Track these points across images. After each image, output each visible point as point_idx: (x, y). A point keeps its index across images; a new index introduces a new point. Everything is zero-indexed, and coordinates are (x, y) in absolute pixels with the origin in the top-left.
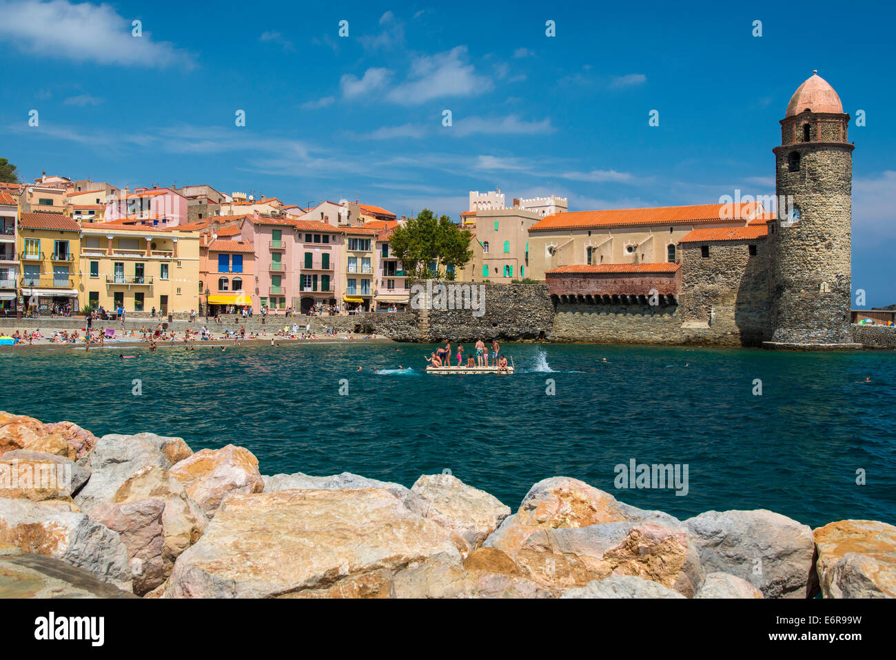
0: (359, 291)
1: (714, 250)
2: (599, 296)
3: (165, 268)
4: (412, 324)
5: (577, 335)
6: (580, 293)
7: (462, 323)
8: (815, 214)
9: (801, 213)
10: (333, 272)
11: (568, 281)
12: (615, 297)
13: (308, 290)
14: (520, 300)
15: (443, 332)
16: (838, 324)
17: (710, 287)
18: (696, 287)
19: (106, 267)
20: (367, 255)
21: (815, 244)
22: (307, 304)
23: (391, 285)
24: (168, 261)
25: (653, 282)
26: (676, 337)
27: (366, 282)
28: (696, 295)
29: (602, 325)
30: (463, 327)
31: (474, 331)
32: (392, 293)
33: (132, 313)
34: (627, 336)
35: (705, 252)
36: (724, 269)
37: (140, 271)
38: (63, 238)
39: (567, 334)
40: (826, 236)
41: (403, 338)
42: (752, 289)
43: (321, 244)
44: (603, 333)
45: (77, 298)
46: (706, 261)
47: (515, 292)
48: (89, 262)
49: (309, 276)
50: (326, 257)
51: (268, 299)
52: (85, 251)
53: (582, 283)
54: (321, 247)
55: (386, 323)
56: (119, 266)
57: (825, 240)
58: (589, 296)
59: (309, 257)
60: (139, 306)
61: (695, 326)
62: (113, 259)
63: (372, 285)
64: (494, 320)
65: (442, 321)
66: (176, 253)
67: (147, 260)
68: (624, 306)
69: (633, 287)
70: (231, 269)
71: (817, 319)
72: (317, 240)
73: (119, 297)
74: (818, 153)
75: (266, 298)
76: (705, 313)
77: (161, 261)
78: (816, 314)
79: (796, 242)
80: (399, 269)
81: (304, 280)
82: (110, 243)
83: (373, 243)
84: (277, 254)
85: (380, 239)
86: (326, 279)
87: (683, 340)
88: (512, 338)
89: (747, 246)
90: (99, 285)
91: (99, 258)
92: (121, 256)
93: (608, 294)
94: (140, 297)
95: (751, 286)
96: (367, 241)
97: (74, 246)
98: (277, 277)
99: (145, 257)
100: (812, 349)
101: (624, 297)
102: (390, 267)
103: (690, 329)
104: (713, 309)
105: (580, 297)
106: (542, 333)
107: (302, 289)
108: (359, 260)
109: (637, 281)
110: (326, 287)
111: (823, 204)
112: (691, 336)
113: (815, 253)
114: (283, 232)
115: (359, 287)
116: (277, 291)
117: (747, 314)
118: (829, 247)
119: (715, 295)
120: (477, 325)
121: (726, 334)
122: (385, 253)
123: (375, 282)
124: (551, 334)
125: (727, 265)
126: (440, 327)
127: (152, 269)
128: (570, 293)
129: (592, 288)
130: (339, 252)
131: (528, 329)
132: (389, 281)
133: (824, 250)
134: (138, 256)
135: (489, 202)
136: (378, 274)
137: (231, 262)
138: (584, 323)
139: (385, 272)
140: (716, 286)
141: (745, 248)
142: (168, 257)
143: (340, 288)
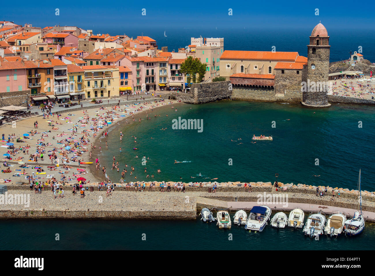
0: (163, 82)
1: (286, 71)
2: (248, 85)
3: (109, 81)
4: (192, 98)
5: (240, 97)
6: (242, 84)
7: (207, 96)
8: (319, 67)
9: (316, 67)
10: (155, 76)
11: (237, 80)
12: (254, 86)
13: (148, 83)
14: (223, 87)
15: (202, 100)
16: (325, 100)
17: (284, 83)
18: (280, 83)
19: (92, 83)
20: (166, 69)
21: (319, 76)
22: (148, 88)
23: (173, 79)
24: (110, 79)
25: (267, 82)
26: (273, 99)
27: (165, 78)
28: (279, 86)
29: (249, 94)
30: (207, 97)
31: (210, 99)
32: (174, 82)
33: (100, 98)
34: (257, 98)
35: (283, 72)
36: (289, 78)
37: (102, 83)
38: (79, 75)
39: (237, 97)
40: (322, 74)
41: (188, 102)
42: (298, 85)
43: (151, 66)
44: (249, 97)
45: (84, 94)
46: (283, 75)
47: (221, 84)
48: (87, 81)
49: (148, 78)
50: (153, 70)
51: (136, 87)
52: (86, 78)
53: (243, 81)
54: (151, 68)
55: (181, 96)
56: (96, 82)
57: (322, 75)
58: (245, 85)
59: (148, 71)
60: (102, 95)
61: (280, 96)
62: (94, 80)
63: (167, 79)
64: (215, 94)
65: (201, 96)
66: (112, 76)
67: (104, 79)
68: (256, 88)
69: (260, 82)
70: (124, 78)
71: (319, 98)
72: (150, 65)
73: (96, 93)
74: (321, 49)
75: (135, 87)
76: (282, 91)
77: (108, 79)
78: (319, 97)
79: (314, 75)
80: (177, 73)
81: (147, 79)
82: (93, 75)
83: (167, 64)
84: (138, 71)
85: (170, 63)
86: (153, 78)
87: (276, 100)
88: (221, 100)
89: (296, 71)
90: (90, 89)
91: (90, 80)
92: (96, 79)
93: (252, 85)
94: (102, 92)
95: (297, 84)
96: (165, 63)
97: (83, 77)
98: (139, 79)
99: (103, 78)
100: (318, 107)
101: (257, 86)
102: (173, 72)
103: (278, 97)
104: (285, 91)
105: (242, 85)
106: (229, 96)
107: (146, 83)
108: (163, 71)
109: (261, 81)
110: (153, 81)
111: (322, 65)
112: (278, 99)
113: (319, 79)
114: (140, 64)
115: (163, 80)
116: (139, 85)
117: (296, 93)
118: (323, 77)
119: (286, 86)
120: (211, 97)
121: (289, 99)
122: (171, 68)
123: (168, 78)
124: (232, 97)
125: (290, 77)
126: (201, 98)
127: (105, 82)
128: (238, 83)
129: (246, 82)
130: (157, 69)
131: (225, 96)
132: (173, 77)
133: (322, 78)
134: (101, 78)
135: (198, 42)
136: (169, 75)
137: (124, 76)
138: (243, 93)
139: (171, 74)
140: (286, 83)
141: (295, 71)
142: (110, 78)
143: (157, 81)
